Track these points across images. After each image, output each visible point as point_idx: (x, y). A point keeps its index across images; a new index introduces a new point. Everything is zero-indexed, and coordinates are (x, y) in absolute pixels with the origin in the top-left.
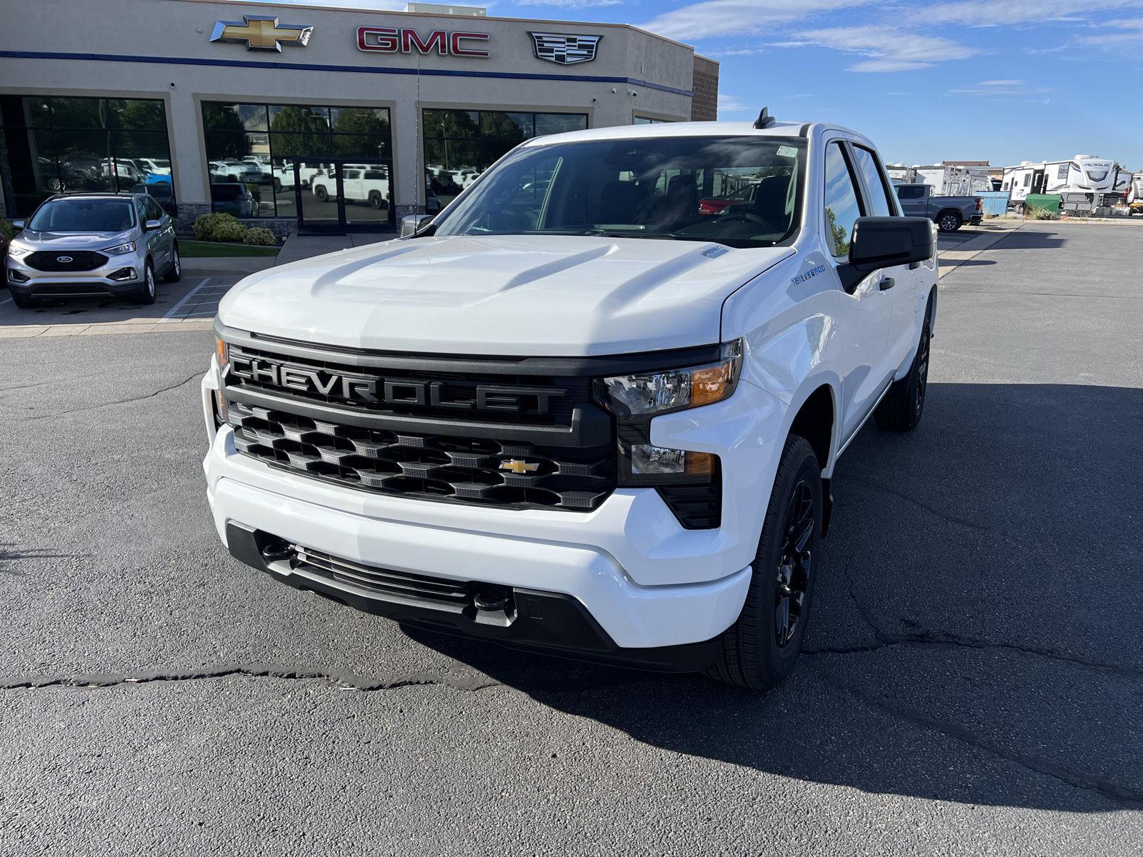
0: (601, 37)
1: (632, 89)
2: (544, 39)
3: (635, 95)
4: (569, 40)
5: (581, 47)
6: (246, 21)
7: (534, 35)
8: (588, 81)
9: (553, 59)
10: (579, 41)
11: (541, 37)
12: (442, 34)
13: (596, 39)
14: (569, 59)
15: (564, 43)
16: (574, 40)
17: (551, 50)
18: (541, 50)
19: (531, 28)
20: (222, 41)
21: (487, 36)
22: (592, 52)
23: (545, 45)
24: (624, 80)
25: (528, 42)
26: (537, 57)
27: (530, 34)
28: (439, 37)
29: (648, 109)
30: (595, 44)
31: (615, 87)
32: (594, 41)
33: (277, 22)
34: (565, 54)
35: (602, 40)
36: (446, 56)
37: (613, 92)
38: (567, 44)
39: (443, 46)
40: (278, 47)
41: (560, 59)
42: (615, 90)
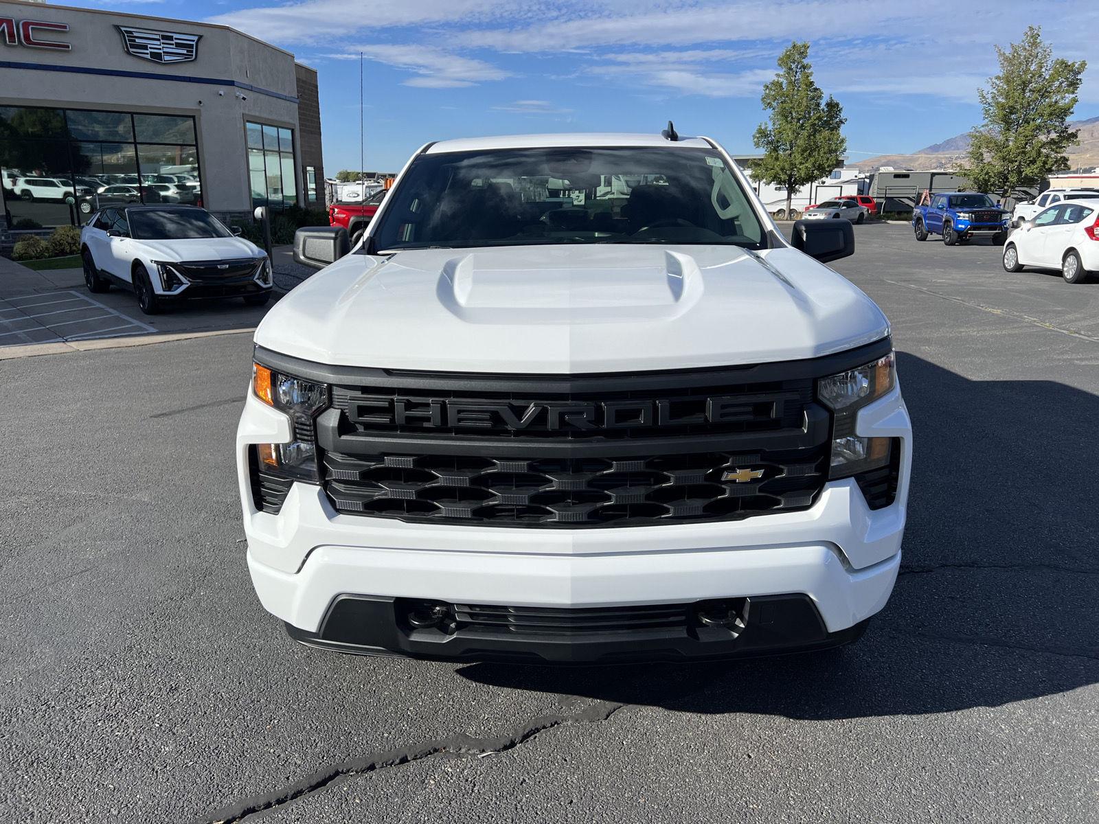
0: (200, 37)
1: (241, 94)
2: (135, 34)
3: (244, 99)
4: (164, 37)
5: (178, 45)
7: (123, 29)
8: (190, 81)
9: (149, 56)
10: (176, 39)
11: (131, 32)
12: (9, 22)
13: (196, 38)
14: (167, 58)
15: (158, 40)
16: (171, 38)
17: (145, 47)
18: (132, 46)
19: (118, 21)
21: (65, 27)
22: (192, 52)
23: (137, 40)
24: (231, 83)
25: (116, 37)
26: (128, 53)
27: (117, 28)
28: (5, 25)
29: (257, 114)
30: (194, 43)
31: (222, 90)
32: (194, 41)
34: (161, 51)
35: (202, 39)
36: (14, 46)
37: (221, 95)
38: (162, 41)
39: (11, 35)
41: (156, 57)
42: (222, 93)
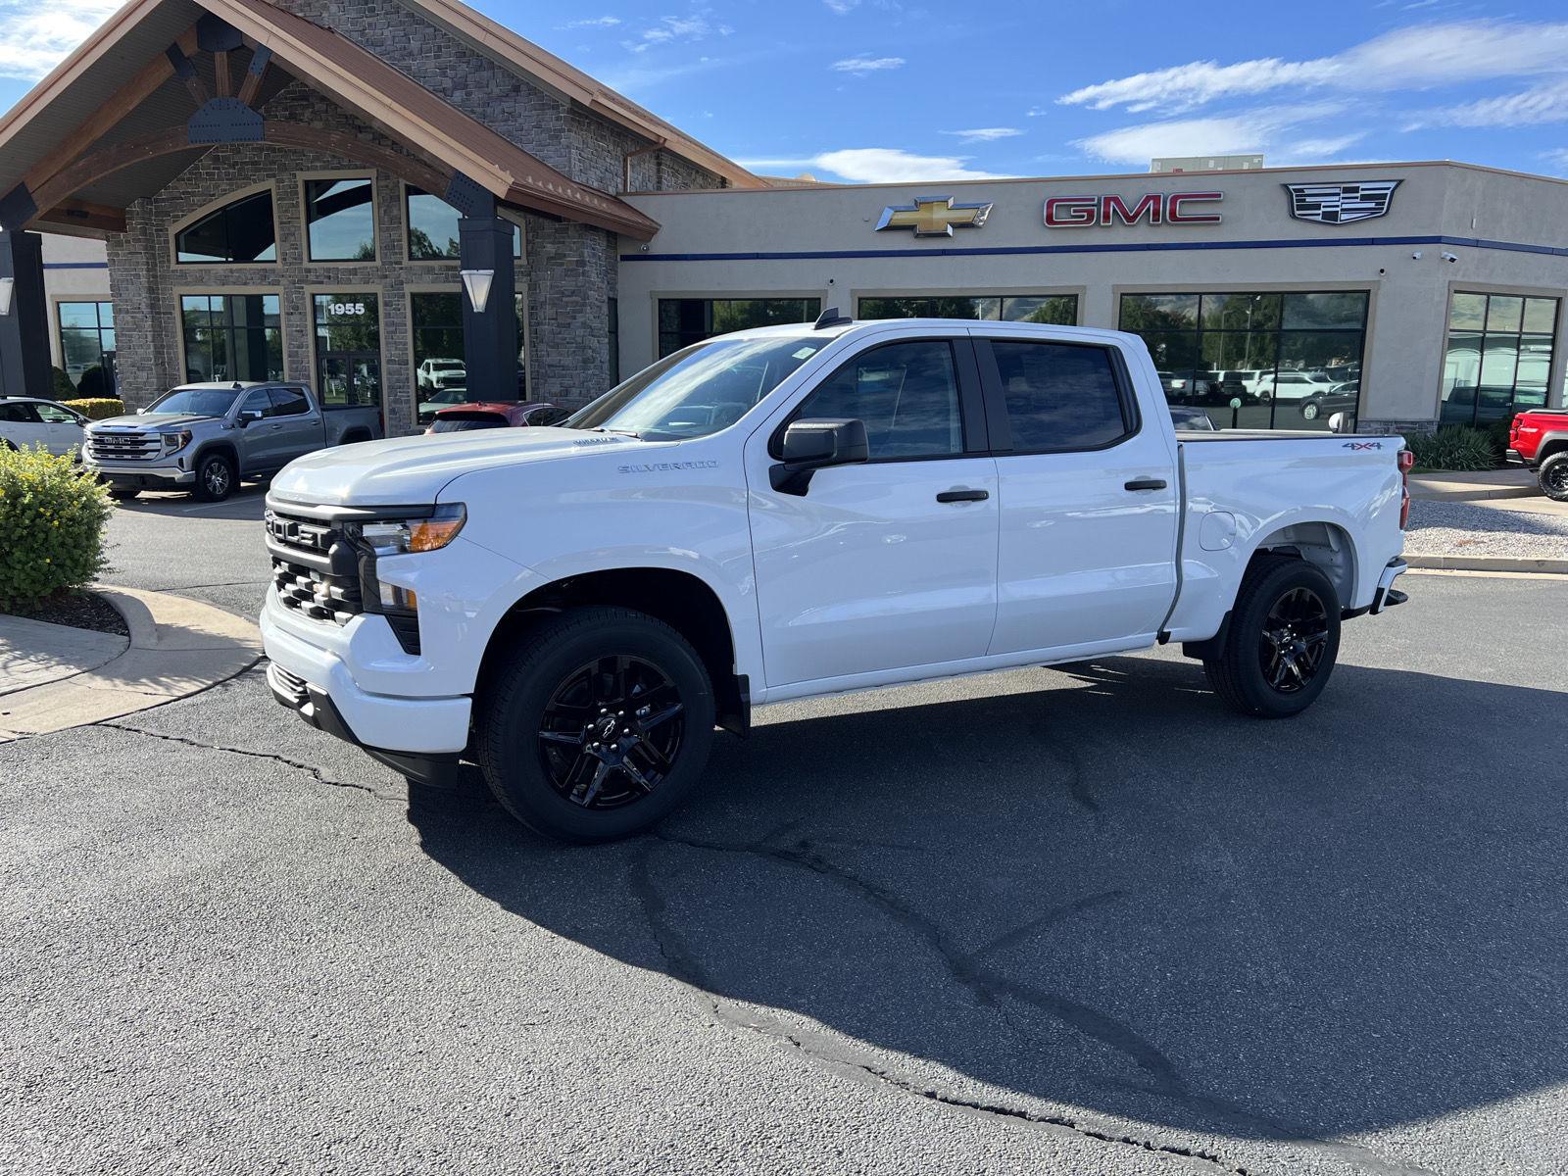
0: (1400, 182)
1: (1448, 252)
2: (1307, 192)
3: (1453, 260)
4: (1346, 190)
5: (1365, 198)
6: (918, 205)
7: (1291, 187)
8: (1374, 244)
9: (1319, 218)
10: (1363, 190)
11: (1302, 190)
12: (1156, 199)
13: (1392, 185)
14: (1344, 217)
15: (1339, 194)
16: (1356, 190)
17: (1317, 206)
18: (1300, 208)
19: (1286, 179)
20: (890, 228)
21: (1220, 196)
22: (1383, 204)
23: (1308, 199)
24: (1437, 240)
25: (1283, 199)
26: (1293, 216)
27: (1285, 186)
28: (1151, 202)
29: (1481, 280)
30: (1388, 192)
31: (1419, 250)
32: (1388, 189)
33: (951, 202)
34: (1339, 209)
35: (1403, 184)
36: (1158, 225)
37: (1415, 258)
38: (1342, 195)
39: (1156, 213)
40: (950, 231)
41: (1331, 217)
42: (1417, 255)
